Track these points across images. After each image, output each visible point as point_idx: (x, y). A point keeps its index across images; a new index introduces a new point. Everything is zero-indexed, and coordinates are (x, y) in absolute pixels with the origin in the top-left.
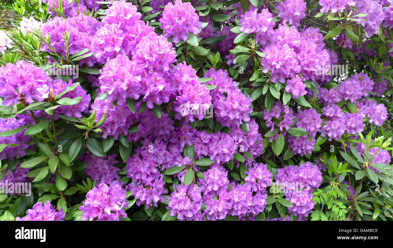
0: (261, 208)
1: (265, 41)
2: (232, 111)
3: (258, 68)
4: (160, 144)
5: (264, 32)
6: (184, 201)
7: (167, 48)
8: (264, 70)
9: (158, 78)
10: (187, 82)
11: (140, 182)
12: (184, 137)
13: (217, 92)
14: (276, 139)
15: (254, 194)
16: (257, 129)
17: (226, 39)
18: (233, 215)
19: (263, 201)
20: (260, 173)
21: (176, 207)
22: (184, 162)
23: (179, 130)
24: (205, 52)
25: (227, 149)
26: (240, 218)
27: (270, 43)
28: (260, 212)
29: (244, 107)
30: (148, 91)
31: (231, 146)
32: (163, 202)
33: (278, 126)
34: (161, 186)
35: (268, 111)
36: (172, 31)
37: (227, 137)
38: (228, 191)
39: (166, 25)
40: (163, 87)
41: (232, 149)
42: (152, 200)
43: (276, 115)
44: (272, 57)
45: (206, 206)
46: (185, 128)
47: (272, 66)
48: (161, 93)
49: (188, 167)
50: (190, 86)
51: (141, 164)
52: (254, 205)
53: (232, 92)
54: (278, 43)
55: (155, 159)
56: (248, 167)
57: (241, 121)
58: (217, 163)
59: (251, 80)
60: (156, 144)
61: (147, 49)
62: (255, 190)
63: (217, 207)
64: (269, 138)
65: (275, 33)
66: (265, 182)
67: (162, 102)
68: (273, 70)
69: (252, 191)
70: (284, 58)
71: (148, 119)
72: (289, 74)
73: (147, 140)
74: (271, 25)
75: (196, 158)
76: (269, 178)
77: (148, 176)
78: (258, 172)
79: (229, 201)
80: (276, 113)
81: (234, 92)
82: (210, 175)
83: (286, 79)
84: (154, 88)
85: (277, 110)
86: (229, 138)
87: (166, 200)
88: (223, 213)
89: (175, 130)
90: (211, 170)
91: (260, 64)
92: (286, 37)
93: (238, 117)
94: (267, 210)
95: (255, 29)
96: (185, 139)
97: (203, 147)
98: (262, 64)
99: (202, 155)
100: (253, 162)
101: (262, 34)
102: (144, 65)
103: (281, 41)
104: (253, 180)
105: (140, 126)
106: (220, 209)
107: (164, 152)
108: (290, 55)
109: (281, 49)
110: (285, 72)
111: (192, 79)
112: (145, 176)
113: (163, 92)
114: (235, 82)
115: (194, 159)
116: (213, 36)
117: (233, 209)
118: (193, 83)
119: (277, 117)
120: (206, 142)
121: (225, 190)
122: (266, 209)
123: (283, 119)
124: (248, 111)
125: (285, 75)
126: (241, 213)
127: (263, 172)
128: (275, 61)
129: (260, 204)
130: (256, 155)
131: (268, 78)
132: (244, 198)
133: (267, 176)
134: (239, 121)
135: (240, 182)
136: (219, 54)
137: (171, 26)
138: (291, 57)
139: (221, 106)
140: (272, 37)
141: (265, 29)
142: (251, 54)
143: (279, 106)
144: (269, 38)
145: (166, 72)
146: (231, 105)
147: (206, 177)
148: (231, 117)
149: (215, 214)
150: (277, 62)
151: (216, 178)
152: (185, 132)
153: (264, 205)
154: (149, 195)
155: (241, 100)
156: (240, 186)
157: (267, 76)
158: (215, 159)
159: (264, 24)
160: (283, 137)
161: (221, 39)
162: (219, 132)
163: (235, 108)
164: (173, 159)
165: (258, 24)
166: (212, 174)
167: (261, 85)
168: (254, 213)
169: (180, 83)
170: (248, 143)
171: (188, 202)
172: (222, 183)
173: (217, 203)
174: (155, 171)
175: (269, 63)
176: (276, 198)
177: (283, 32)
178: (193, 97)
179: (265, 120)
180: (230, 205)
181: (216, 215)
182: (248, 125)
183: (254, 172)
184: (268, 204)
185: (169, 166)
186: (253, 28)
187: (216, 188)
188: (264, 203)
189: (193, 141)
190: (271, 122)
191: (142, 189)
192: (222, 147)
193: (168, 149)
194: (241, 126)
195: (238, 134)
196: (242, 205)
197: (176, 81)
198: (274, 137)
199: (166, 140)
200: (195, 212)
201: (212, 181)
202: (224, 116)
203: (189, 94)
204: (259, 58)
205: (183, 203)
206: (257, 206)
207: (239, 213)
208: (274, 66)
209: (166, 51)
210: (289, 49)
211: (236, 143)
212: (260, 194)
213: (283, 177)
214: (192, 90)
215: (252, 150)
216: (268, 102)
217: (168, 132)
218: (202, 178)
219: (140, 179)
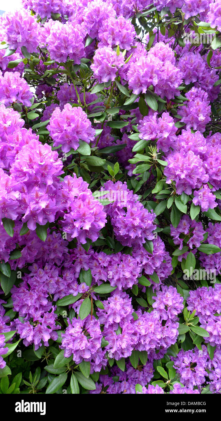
0: (173, 340)
1: (168, 148)
2: (133, 228)
3: (161, 179)
4: (51, 269)
5: (165, 138)
6: (80, 339)
7: (50, 158)
8: (168, 180)
9: (40, 194)
10: (76, 197)
11: (27, 316)
12: (79, 260)
13: (116, 207)
14: (186, 257)
15: (164, 323)
16: (163, 247)
17: (126, 148)
18: (140, 351)
19: (175, 331)
20: (169, 298)
21: (71, 346)
22: (79, 289)
23: (73, 253)
24: (100, 162)
25: (129, 273)
26: (148, 354)
27: (173, 150)
28: (172, 345)
29: (147, 224)
30: (28, 209)
31: (134, 269)
32: (55, 340)
33: (188, 243)
34: (52, 321)
35: (175, 226)
36: (61, 139)
37: (129, 258)
38: (133, 321)
39: (53, 133)
40: (46, 204)
41: (135, 273)
42: (42, 339)
43: (184, 230)
44: (176, 165)
45: (107, 341)
46: (80, 250)
47: (176, 176)
48: (44, 211)
49: (84, 295)
50: (79, 202)
51: (28, 295)
52: (164, 336)
53: (132, 207)
54: (182, 150)
55: (45, 289)
56: (155, 290)
57: (144, 240)
58: (118, 289)
59: (154, 192)
60: (46, 270)
61: (26, 160)
62: (165, 318)
63: (121, 343)
64: (177, 257)
65: (178, 139)
66: (176, 309)
67: (46, 221)
68: (177, 181)
69: (162, 320)
70: (189, 167)
71: (34, 241)
72: (196, 184)
73: (35, 266)
74: (173, 130)
75: (94, 284)
76: (180, 303)
77: (36, 309)
78: (167, 297)
79: (135, 334)
80: (185, 229)
81: (135, 206)
82: (111, 304)
83: (193, 190)
84: (35, 206)
85: (185, 225)
86: (131, 259)
87: (59, 337)
88: (128, 350)
89: (69, 252)
90: (112, 298)
91: (163, 174)
92: (190, 144)
93: (140, 236)
94: (181, 340)
95: (156, 135)
96: (81, 262)
97: (101, 272)
98: (165, 174)
99: (101, 280)
100: (161, 285)
101: (164, 141)
102: (24, 179)
103: (185, 147)
104: (162, 307)
105: (24, 251)
106: (124, 346)
107: (56, 278)
108: (196, 163)
109: (185, 156)
110: (191, 183)
111: (82, 193)
112: (34, 309)
113: (47, 210)
114: (136, 195)
115: (91, 285)
116: (111, 145)
117: (139, 344)
118: (83, 198)
119: (186, 233)
120: (105, 265)
121: (130, 322)
122: (179, 340)
123: (192, 235)
124: (151, 227)
125: (191, 186)
126: (149, 348)
127: (173, 297)
128: (180, 170)
129: (171, 335)
130: (164, 277)
131: (171, 190)
132: (152, 329)
133: (177, 301)
134: (142, 240)
135: (147, 309)
136: (118, 165)
137: (60, 134)
138: (197, 165)
139: (120, 223)
140: (175, 144)
141: (166, 135)
142: (152, 163)
143: (187, 220)
144: (171, 145)
145: (50, 186)
146: (131, 222)
147: (106, 306)
148: (132, 235)
149: (118, 352)
150: (182, 172)
151: (118, 307)
152: (81, 255)
153: (176, 336)
154: (38, 332)
155: (143, 216)
156: (147, 314)
157: (171, 187)
158: (116, 285)
159: (165, 129)
160: (193, 255)
161: (120, 148)
162: (120, 253)
163: (136, 225)
164: (66, 287)
165: (158, 129)
166: (113, 303)
167: (166, 198)
168: (165, 346)
169: (68, 198)
170: (153, 264)
171: (85, 340)
172: (125, 313)
173: (120, 338)
174: (45, 302)
175: (172, 172)
176: (189, 326)
177: (187, 138)
178: (84, 215)
179: (173, 237)
180: (136, 338)
181: (120, 353)
182: (152, 244)
183: (162, 298)
184: (181, 334)
185: (63, 295)
186: (154, 134)
187: (118, 320)
188: (175, 334)
189: (90, 264)
190: (179, 238)
191: (29, 326)
192: (123, 271)
193: (61, 275)
194: (144, 245)
195: (141, 254)
196: (150, 338)
197: (64, 196)
198: (184, 255)
199: (59, 264)
200: (94, 351)
201: (113, 312)
202: (124, 234)
203: (78, 212)
204: (162, 167)
205: (79, 341)
206: (168, 337)
207: (148, 348)
208: (179, 176)
209: (49, 162)
210: (195, 156)
211: (139, 266)
212: (170, 324)
213: (196, 301)
214: (82, 206)
215: (159, 271)
216: (174, 217)
217: (60, 255)
218: (101, 308)
219: (27, 313)
